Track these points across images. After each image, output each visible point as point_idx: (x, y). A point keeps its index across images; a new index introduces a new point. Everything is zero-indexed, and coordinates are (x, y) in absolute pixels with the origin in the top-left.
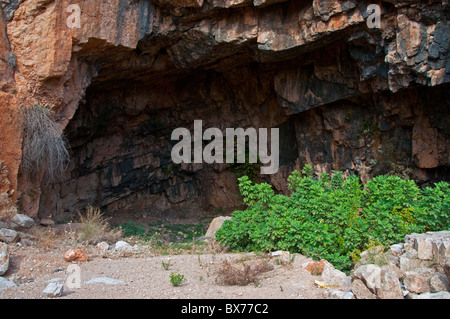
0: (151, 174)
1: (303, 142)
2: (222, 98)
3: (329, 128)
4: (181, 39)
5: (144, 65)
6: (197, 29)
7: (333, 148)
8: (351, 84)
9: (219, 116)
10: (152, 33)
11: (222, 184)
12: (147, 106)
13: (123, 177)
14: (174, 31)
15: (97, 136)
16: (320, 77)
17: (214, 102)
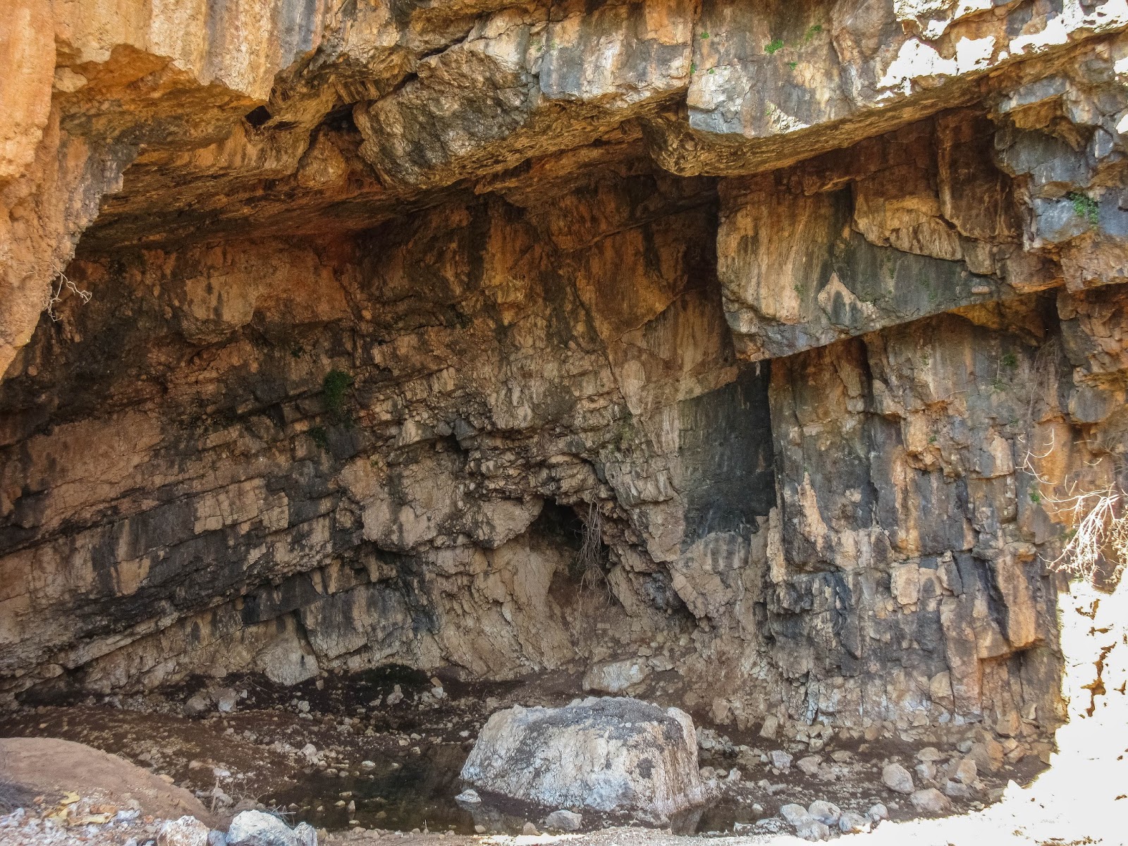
0: (254, 555)
1: (796, 455)
2: (520, 296)
3: (889, 406)
4: (412, 77)
5: (270, 164)
6: (479, 47)
7: (900, 474)
8: (982, 259)
9: (504, 359)
10: (320, 50)
11: (499, 593)
12: (259, 314)
13: (156, 563)
14: (393, 50)
15: (67, 414)
16: (872, 237)
17: (492, 309)
